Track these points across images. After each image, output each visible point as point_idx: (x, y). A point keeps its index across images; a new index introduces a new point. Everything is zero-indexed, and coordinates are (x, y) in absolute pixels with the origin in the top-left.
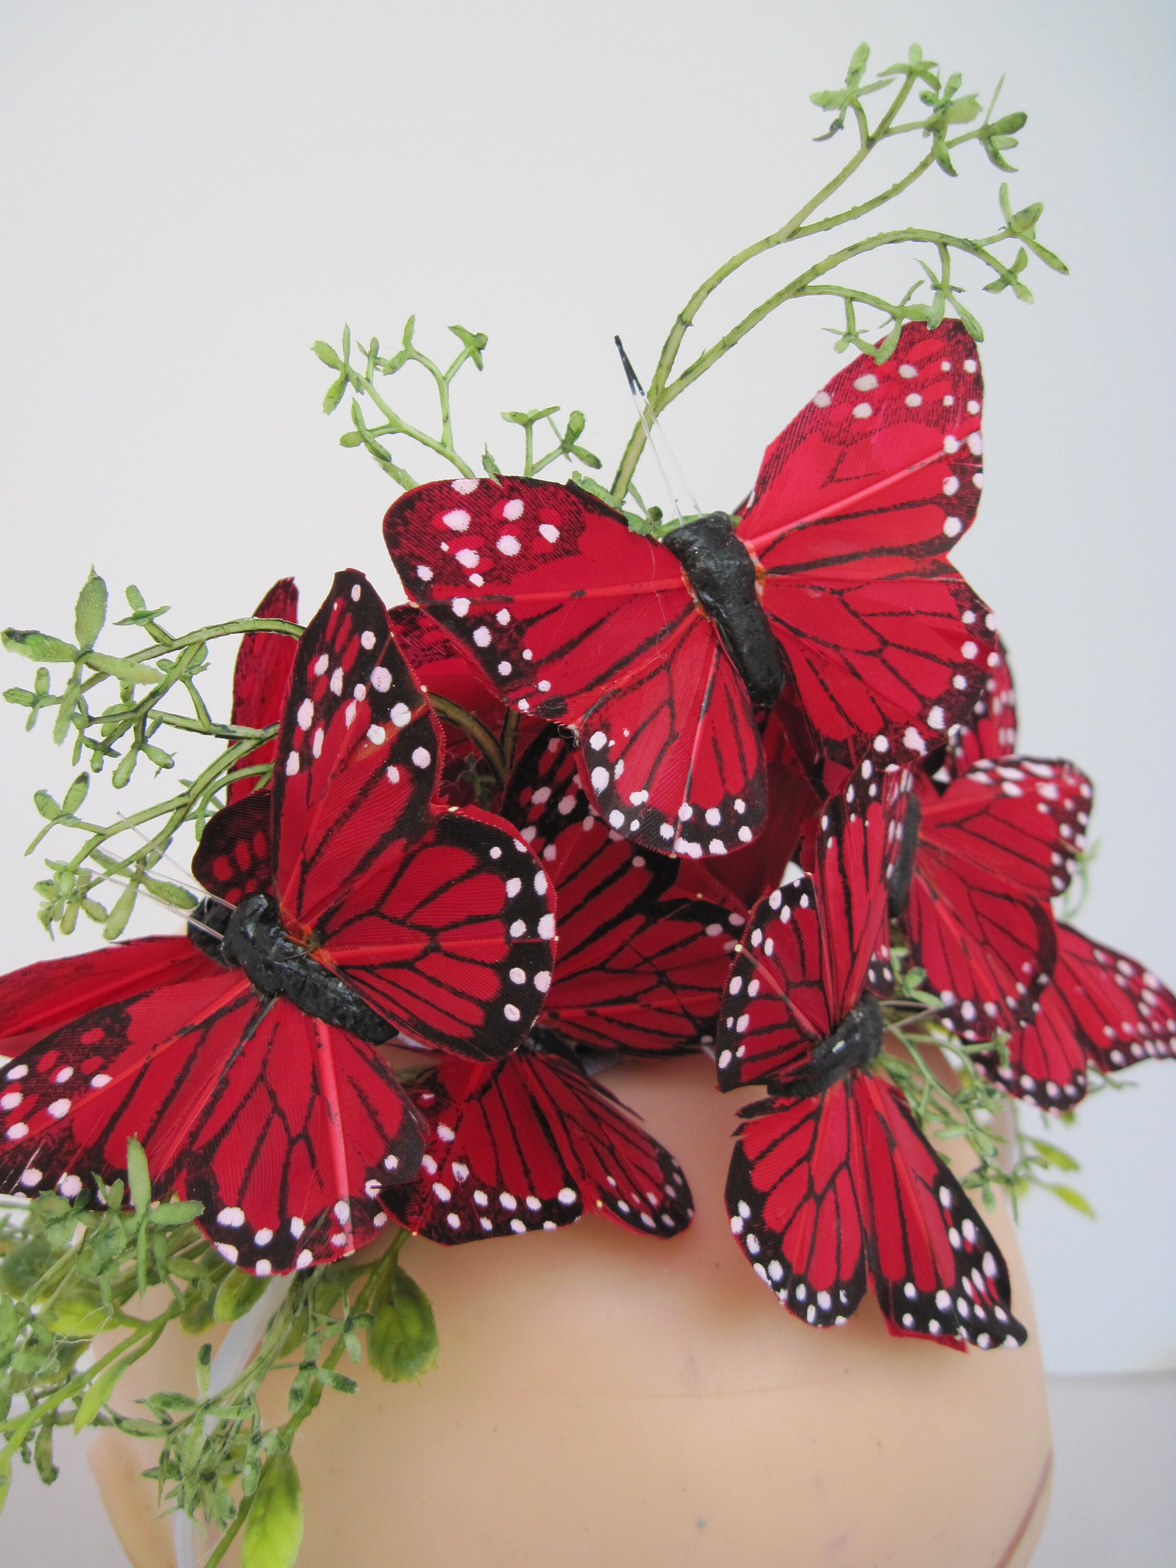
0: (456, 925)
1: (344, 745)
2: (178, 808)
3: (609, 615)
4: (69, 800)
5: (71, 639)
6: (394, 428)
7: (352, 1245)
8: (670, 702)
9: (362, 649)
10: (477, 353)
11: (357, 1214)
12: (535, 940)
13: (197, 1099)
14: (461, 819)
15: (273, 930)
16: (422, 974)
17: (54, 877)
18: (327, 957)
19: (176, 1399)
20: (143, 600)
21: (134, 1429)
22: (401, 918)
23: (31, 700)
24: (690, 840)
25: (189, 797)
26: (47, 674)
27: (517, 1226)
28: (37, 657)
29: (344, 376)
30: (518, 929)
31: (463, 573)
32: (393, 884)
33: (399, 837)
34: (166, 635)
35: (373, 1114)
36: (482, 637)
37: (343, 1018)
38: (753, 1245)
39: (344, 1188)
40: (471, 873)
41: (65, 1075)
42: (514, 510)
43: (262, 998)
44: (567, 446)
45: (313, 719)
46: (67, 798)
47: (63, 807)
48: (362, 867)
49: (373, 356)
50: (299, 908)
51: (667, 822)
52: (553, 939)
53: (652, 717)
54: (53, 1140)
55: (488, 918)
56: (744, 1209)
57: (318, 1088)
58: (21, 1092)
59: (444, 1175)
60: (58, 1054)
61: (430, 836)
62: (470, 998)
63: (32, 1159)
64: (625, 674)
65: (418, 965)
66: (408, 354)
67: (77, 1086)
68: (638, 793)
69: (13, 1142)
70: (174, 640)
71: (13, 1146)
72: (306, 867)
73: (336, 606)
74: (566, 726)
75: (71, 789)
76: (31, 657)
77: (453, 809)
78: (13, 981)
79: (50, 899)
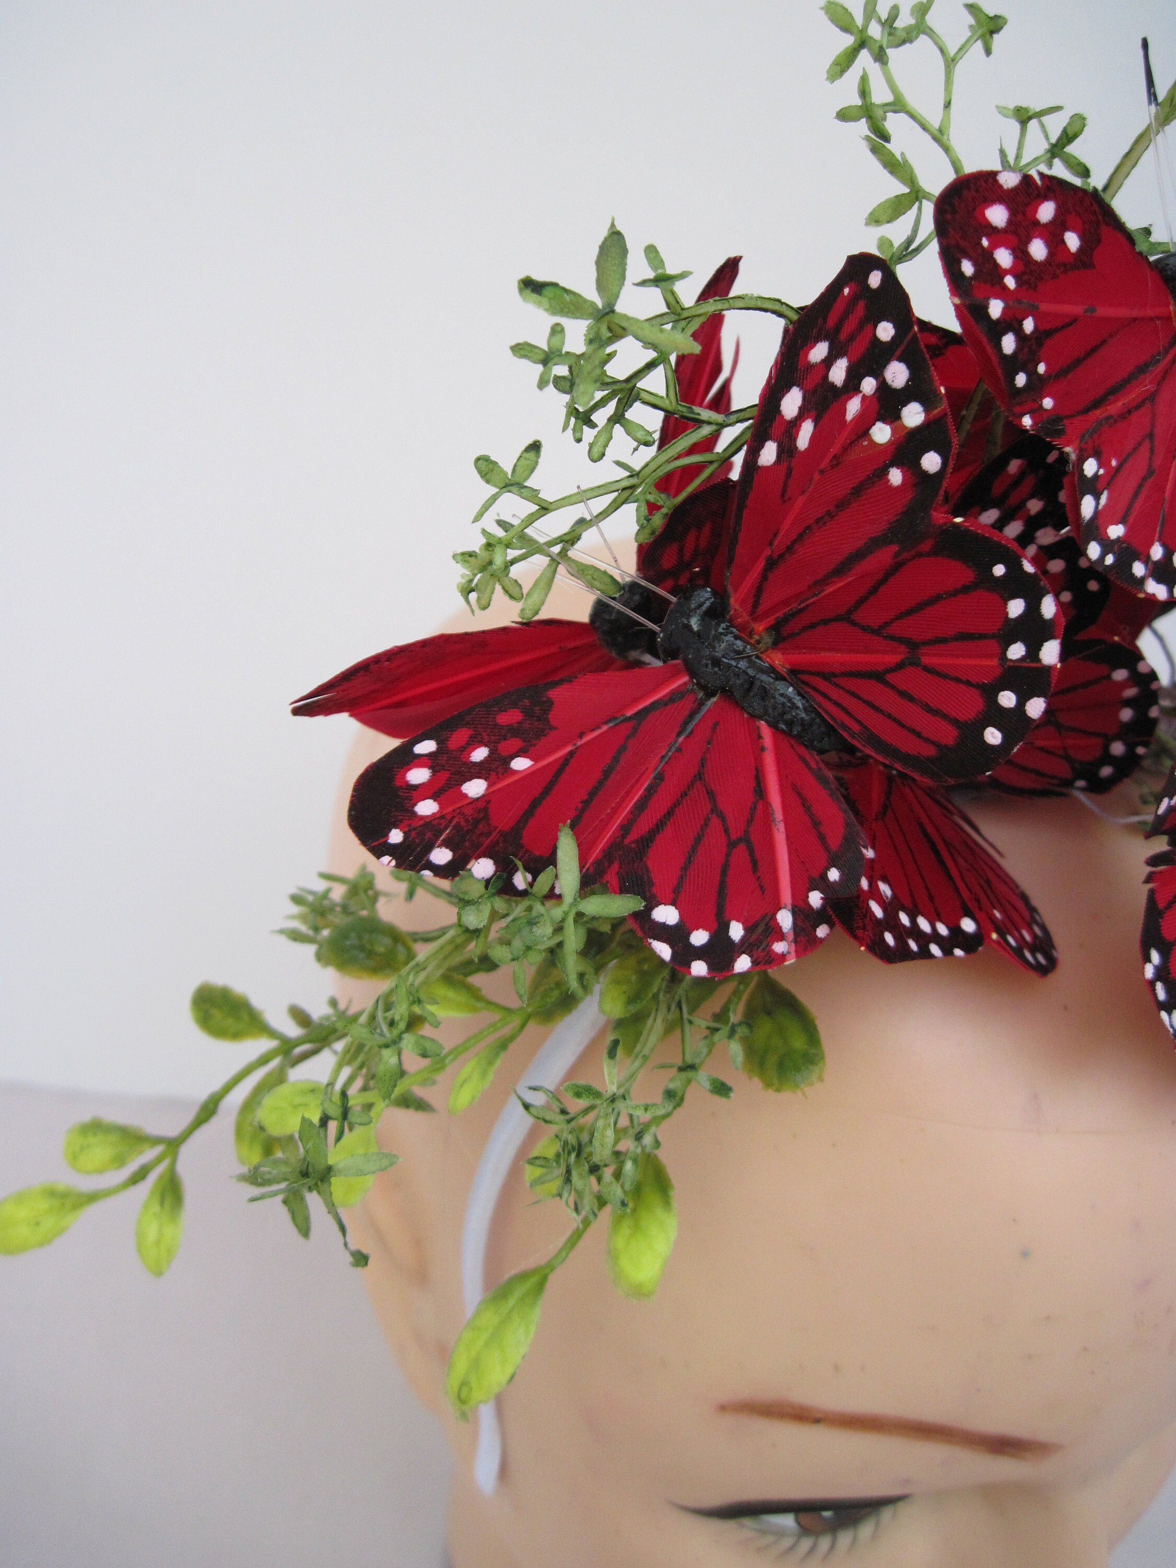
0: (944, 641)
1: (841, 441)
2: (624, 489)
3: (1111, 336)
4: (517, 469)
5: (591, 294)
6: (898, 105)
7: (793, 954)
8: (1151, 436)
9: (876, 339)
10: (988, 36)
11: (799, 923)
12: (1034, 665)
13: (628, 793)
14: (967, 531)
15: (723, 625)
16: (893, 687)
17: (480, 549)
18: (778, 660)
19: (587, 1091)
20: (662, 261)
21: (541, 1116)
22: (876, 628)
23: (542, 357)
24: (1159, 581)
25: (638, 479)
26: (562, 330)
27: (935, 949)
28: (554, 311)
29: (859, 42)
30: (1016, 651)
31: (998, 273)
32: (874, 590)
33: (891, 542)
34: (678, 302)
35: (816, 824)
36: (1009, 343)
37: (790, 724)
38: (1161, 992)
39: (786, 895)
40: (966, 589)
41: (480, 754)
42: (1046, 212)
43: (701, 695)
44: (1056, 150)
45: (800, 408)
46: (515, 466)
47: (512, 475)
48: (840, 571)
49: (889, 24)
50: (755, 605)
51: (1139, 559)
52: (1056, 665)
53: (1135, 449)
54: (467, 821)
55: (982, 636)
56: (1155, 957)
57: (761, 792)
58: (430, 767)
59: (874, 893)
60: (471, 732)
61: (926, 546)
62: (945, 716)
63: (442, 838)
64: (1116, 401)
65: (889, 677)
66: (920, 28)
67: (494, 766)
68: (1114, 526)
69: (423, 818)
70: (683, 309)
71: (421, 822)
72: (772, 564)
73: (846, 291)
74: (1062, 448)
75: (521, 457)
76: (546, 310)
77: (958, 520)
78: (411, 651)
79: (471, 571)
